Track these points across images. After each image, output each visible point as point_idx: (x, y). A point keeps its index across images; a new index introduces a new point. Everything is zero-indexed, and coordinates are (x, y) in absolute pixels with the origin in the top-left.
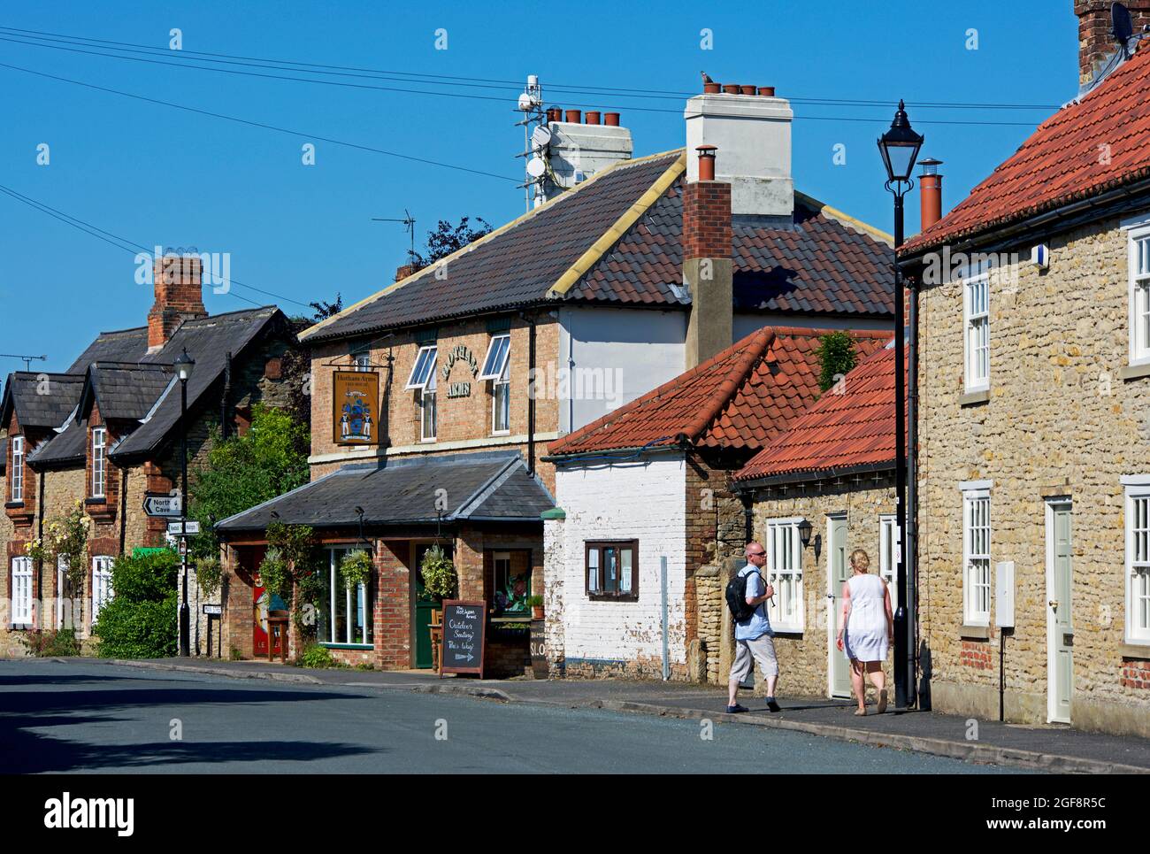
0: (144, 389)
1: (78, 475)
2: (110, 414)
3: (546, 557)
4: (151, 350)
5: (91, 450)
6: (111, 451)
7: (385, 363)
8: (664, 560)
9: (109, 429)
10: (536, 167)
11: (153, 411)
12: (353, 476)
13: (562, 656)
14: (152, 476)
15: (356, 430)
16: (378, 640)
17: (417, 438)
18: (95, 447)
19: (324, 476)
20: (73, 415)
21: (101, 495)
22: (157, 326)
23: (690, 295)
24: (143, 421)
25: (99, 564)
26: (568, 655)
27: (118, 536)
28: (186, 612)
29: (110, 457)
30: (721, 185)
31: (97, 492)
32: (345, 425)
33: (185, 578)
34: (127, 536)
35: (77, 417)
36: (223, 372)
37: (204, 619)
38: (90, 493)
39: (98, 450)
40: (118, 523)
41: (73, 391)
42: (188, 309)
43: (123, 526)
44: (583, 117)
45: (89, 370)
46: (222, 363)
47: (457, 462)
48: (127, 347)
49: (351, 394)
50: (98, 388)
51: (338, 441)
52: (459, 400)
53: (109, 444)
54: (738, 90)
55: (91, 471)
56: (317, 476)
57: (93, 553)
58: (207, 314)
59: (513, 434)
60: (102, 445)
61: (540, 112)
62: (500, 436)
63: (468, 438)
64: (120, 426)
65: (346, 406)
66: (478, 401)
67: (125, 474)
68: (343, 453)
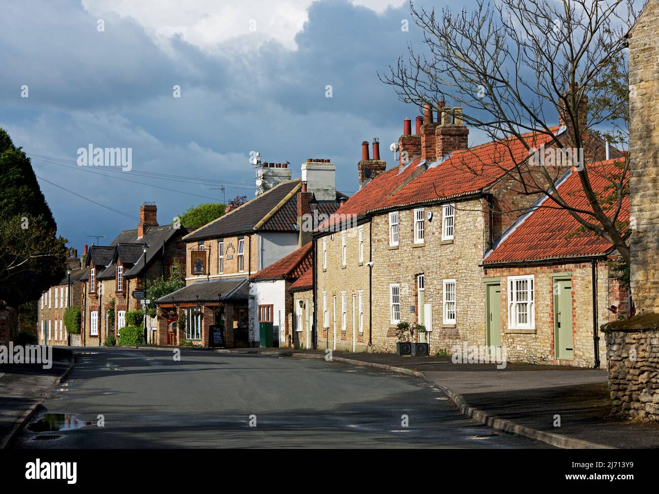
0: (135, 253)
1: (113, 282)
2: (125, 262)
3: (249, 311)
4: (139, 238)
5: (117, 274)
6: (124, 275)
7: (208, 248)
8: (280, 311)
9: (124, 266)
10: (259, 183)
11: (139, 261)
12: (199, 284)
13: (254, 341)
14: (138, 283)
15: (199, 270)
16: (203, 338)
17: (218, 272)
18: (119, 273)
19: (190, 284)
20: (112, 261)
21: (121, 290)
22: (141, 230)
23: (299, 228)
24: (135, 264)
25: (120, 314)
26: (255, 340)
27: (126, 304)
28: (146, 329)
29: (124, 277)
30: (309, 193)
31: (120, 289)
32: (195, 268)
33: (146, 318)
34: (130, 304)
35: (113, 262)
36: (162, 247)
37: (152, 332)
38: (117, 290)
39: (120, 274)
40: (127, 300)
41: (112, 252)
42: (152, 224)
43: (128, 301)
44: (282, 166)
45: (117, 246)
46: (162, 244)
47: (229, 280)
48: (131, 237)
49: (197, 258)
50: (119, 253)
51: (193, 273)
52: (229, 260)
53: (123, 272)
54: (318, 161)
55: (117, 281)
56: (188, 284)
57: (118, 310)
58: (158, 225)
59: (245, 272)
60: (121, 272)
61: (261, 164)
62: (242, 272)
63: (232, 273)
64: (128, 266)
65: (195, 262)
66: (235, 261)
67: (129, 282)
68: (196, 277)
